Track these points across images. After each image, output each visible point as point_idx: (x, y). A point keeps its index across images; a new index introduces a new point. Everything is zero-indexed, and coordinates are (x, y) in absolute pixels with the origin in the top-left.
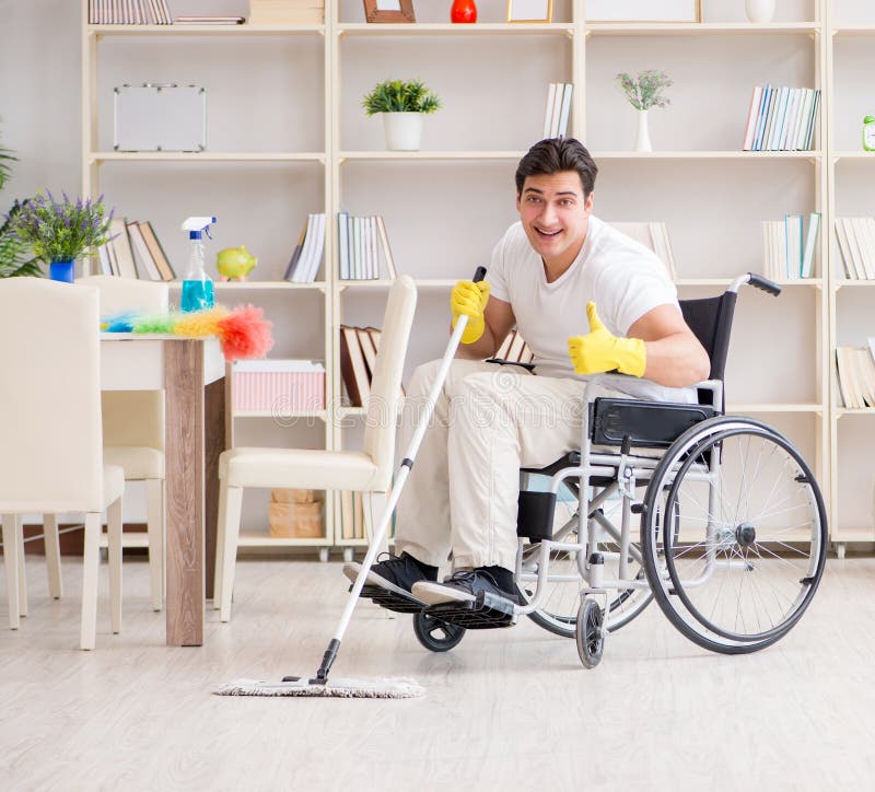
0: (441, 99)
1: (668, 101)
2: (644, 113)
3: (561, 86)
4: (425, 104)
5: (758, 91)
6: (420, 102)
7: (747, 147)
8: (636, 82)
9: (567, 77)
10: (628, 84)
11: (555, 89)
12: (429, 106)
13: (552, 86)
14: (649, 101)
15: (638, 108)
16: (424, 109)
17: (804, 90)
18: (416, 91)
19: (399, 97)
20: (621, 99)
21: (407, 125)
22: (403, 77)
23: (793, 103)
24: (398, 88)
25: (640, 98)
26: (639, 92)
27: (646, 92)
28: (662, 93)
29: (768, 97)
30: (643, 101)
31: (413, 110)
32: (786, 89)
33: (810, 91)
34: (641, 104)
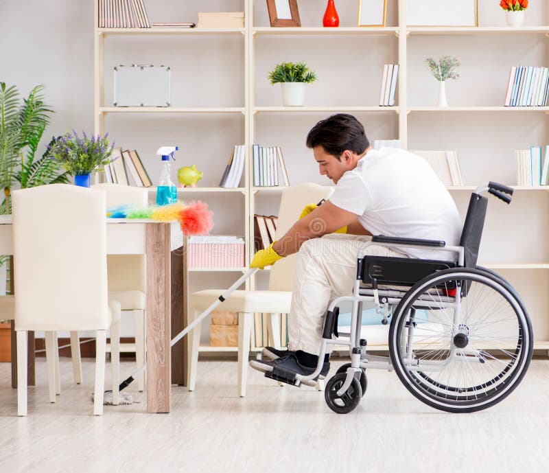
0: (317, 74)
1: (458, 76)
2: (443, 83)
3: (391, 66)
4: (307, 77)
5: (514, 69)
6: (304, 76)
7: (507, 104)
8: (438, 63)
9: (395, 61)
10: (433, 65)
11: (388, 68)
12: (309, 78)
13: (386, 66)
14: (446, 75)
15: (439, 80)
16: (306, 80)
17: (542, 68)
18: (301, 69)
19: (290, 73)
20: (429, 73)
21: (295, 90)
22: (293, 60)
23: (536, 76)
24: (290, 67)
25: (441, 74)
26: (440, 70)
27: (444, 70)
28: (454, 70)
29: (520, 73)
30: (442, 75)
31: (300, 81)
32: (531, 68)
33: (546, 70)
34: (441, 77)
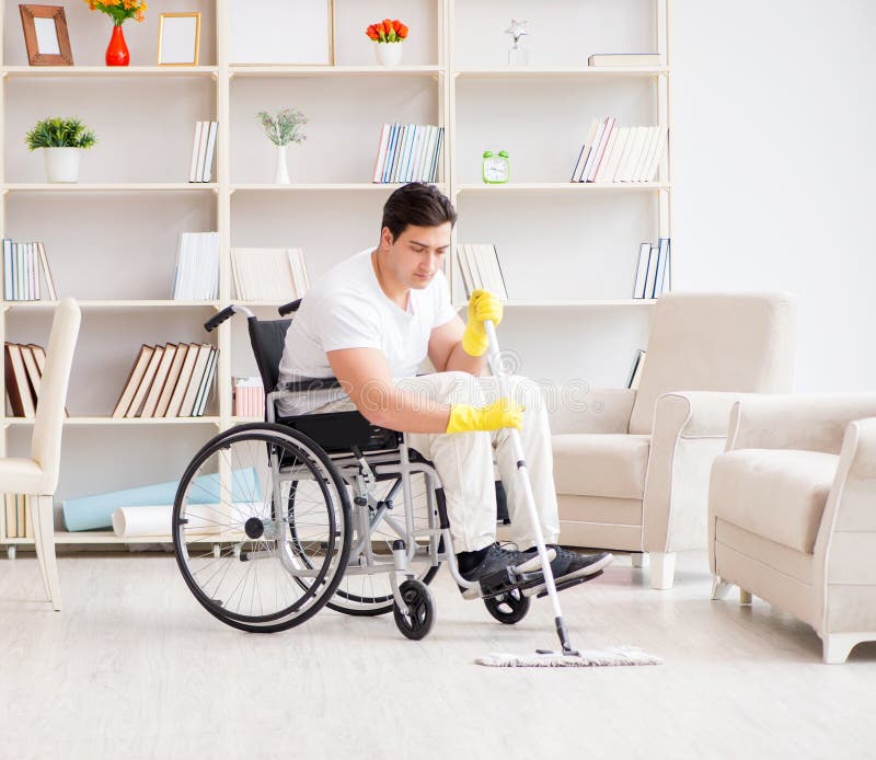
0: (97, 135)
1: (305, 137)
2: (282, 149)
3: (206, 124)
4: (83, 140)
5: (387, 128)
6: (78, 138)
7: (377, 179)
8: (275, 120)
9: (211, 114)
10: (268, 122)
11: (201, 127)
12: (85, 141)
13: (199, 124)
14: (287, 137)
15: (277, 143)
16: (82, 144)
17: (429, 127)
18: (74, 128)
19: (58, 134)
20: (261, 135)
21: (66, 159)
22: (62, 115)
23: (420, 139)
24: (58, 126)
25: (279, 134)
26: (278, 127)
27: (284, 129)
28: (299, 130)
29: (396, 133)
30: (282, 137)
31: (72, 145)
32: (412, 127)
33: (435, 129)
34: (280, 140)
